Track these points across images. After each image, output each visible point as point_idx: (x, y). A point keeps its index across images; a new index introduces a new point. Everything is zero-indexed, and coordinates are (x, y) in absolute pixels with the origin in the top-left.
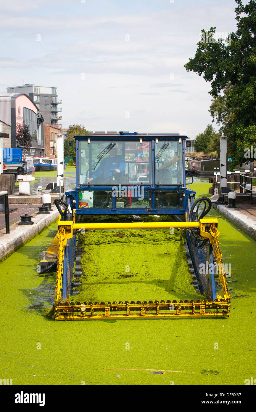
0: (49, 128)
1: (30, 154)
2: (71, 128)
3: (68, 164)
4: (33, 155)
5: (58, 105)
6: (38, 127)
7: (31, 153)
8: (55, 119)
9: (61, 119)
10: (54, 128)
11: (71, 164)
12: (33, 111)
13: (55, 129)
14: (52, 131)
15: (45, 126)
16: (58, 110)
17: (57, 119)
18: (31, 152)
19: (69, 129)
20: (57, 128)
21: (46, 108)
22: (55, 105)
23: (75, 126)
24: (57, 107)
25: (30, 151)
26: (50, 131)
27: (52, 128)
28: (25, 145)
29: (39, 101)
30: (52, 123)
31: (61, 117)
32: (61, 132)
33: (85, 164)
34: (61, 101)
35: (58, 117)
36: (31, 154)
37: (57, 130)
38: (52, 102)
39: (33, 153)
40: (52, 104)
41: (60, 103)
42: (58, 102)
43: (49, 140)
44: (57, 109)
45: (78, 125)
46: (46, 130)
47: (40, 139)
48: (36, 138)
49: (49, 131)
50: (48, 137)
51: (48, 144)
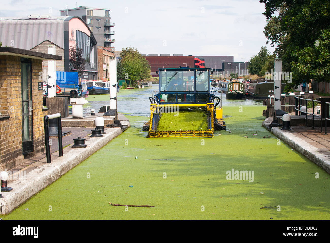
0: (102, 51)
1: (84, 77)
2: (124, 51)
3: (121, 88)
4: (86, 78)
5: (111, 27)
6: (91, 50)
7: (84, 76)
8: (108, 41)
9: (114, 41)
10: (108, 51)
11: (124, 87)
12: (86, 34)
13: (108, 52)
14: (106, 54)
15: (98, 49)
16: (111, 33)
17: (110, 42)
18: (85, 75)
19: (122, 51)
20: (110, 51)
21: (99, 31)
22: (108, 28)
23: (128, 49)
24: (110, 30)
25: (84, 74)
26: (103, 54)
27: (105, 51)
28: (78, 69)
29: (92, 24)
30: (105, 46)
31: (114, 40)
32: (114, 55)
33: (138, 87)
34: (114, 23)
35: (111, 40)
36: (84, 78)
37: (111, 53)
38: (105, 24)
39: (86, 76)
40: (105, 27)
41: (113, 25)
42: (111, 24)
43: (103, 63)
44: (110, 31)
45: (131, 48)
46: (99, 52)
47: (93, 61)
48: (88, 61)
49: (102, 54)
50: (101, 60)
51: (101, 68)
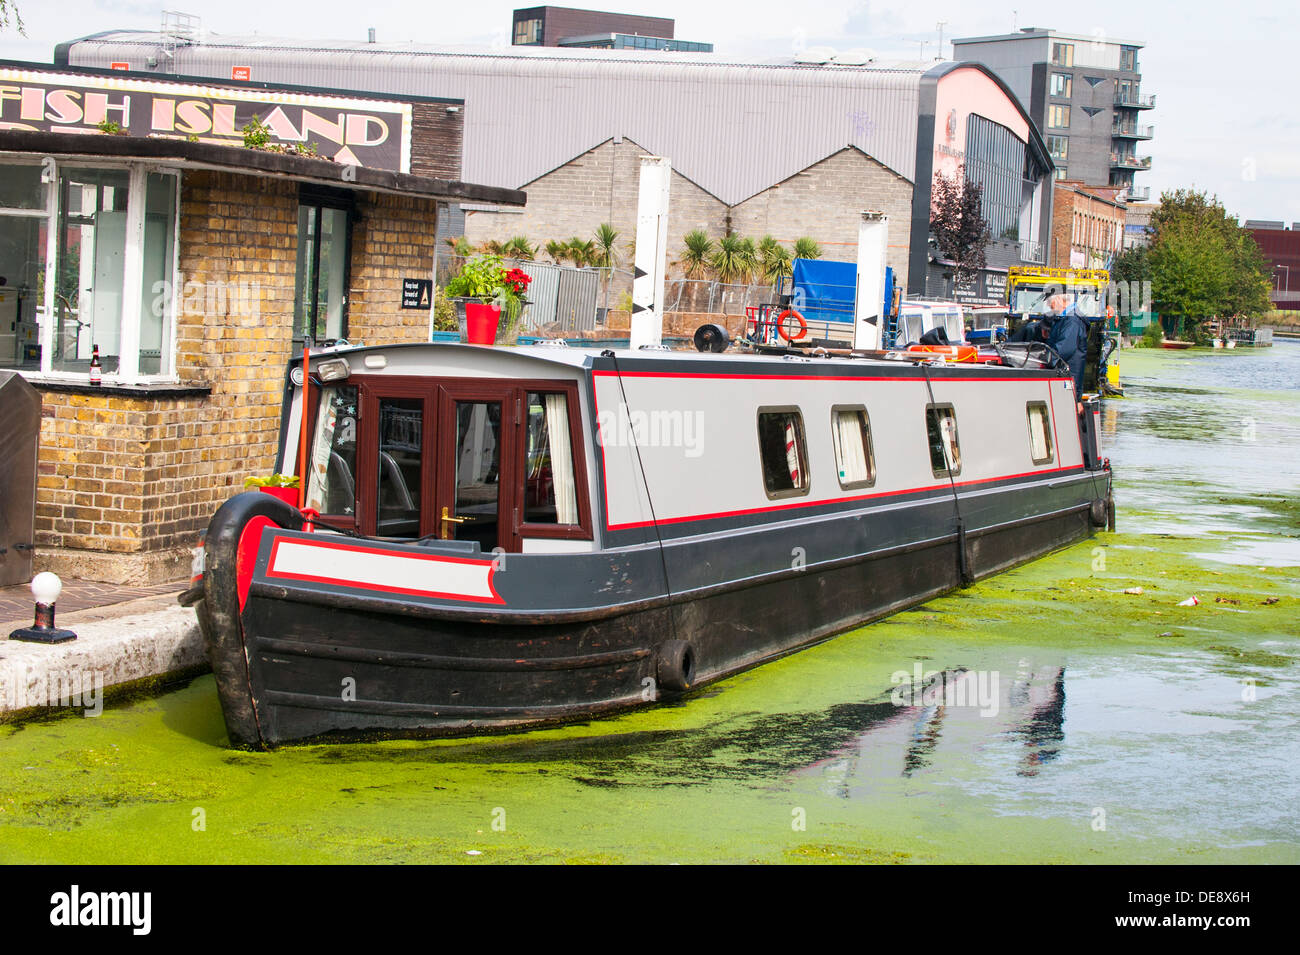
0: (1072, 199)
1: (986, 292)
2: (1167, 204)
3: (1137, 342)
4: (997, 295)
5: (1140, 112)
6: (1028, 191)
7: (990, 289)
8: (1126, 164)
9: (1148, 166)
10: (1094, 199)
11: (1150, 339)
12: (1008, 129)
13: (1096, 203)
14: (1086, 212)
15: (1057, 190)
16: (1140, 133)
17: (1133, 166)
18: (990, 286)
19: (1160, 204)
20: (1109, 200)
21: (1092, 124)
22: (1129, 112)
23: (1186, 195)
24: (1135, 121)
25: (988, 282)
26: (1076, 209)
27: (1084, 199)
28: (960, 259)
29: (1068, 96)
30: (1112, 181)
31: (1149, 159)
32: (1121, 216)
33: (1212, 346)
34: (1153, 97)
35: (1138, 161)
36: (989, 295)
37: (1109, 208)
38: (1119, 99)
39: (996, 290)
40: (1118, 108)
41: (1148, 104)
42: (1142, 100)
43: (1069, 246)
44: (1135, 127)
45: (1196, 192)
46: (1059, 204)
47: (1035, 236)
48: (1013, 233)
49: (1072, 209)
50: (1065, 234)
51: (1062, 261)
